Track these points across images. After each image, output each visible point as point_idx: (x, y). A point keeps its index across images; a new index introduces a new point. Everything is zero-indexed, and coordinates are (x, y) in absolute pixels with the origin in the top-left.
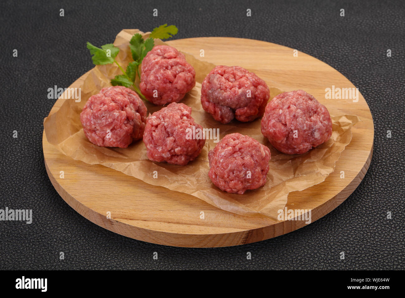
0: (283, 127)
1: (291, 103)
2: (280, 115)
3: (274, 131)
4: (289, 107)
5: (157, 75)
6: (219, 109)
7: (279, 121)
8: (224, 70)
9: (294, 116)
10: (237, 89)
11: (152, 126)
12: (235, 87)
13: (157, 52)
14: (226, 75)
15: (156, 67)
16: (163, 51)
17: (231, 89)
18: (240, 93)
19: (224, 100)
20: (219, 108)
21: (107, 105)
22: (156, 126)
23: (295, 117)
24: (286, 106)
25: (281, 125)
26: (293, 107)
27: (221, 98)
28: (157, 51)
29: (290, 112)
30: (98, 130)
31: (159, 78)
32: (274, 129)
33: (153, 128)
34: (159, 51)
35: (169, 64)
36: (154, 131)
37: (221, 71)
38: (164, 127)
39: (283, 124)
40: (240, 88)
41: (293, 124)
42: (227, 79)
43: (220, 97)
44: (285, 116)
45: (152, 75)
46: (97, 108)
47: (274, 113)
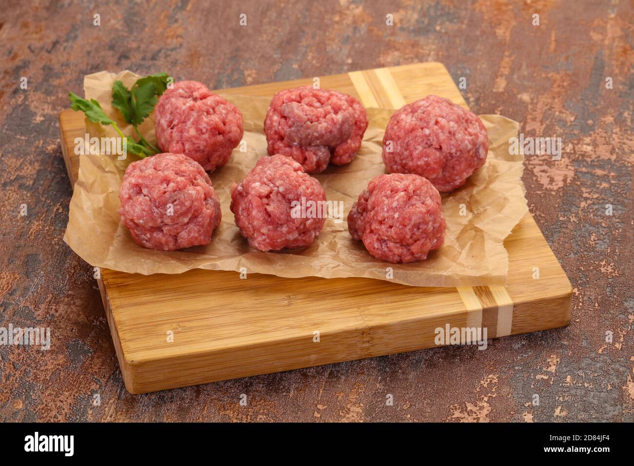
0: (438, 154)
1: (436, 116)
2: (427, 136)
3: (426, 161)
4: (437, 123)
5: (201, 127)
6: (312, 153)
7: (427, 146)
8: (298, 94)
9: (450, 133)
10: (334, 116)
11: (260, 197)
12: (329, 113)
13: (180, 93)
14: (306, 100)
15: (193, 115)
16: (187, 90)
17: (325, 117)
18: (340, 120)
19: (321, 136)
20: (311, 151)
21: (174, 182)
22: (268, 196)
23: (452, 134)
24: (433, 122)
25: (434, 151)
26: (443, 121)
27: (316, 134)
28: (178, 92)
29: (442, 128)
30: (166, 225)
31: (204, 130)
32: (426, 159)
33: (265, 201)
34: (181, 91)
35: (209, 106)
36: (268, 204)
37: (296, 96)
38: (281, 193)
39: (436, 149)
40: (336, 113)
41: (453, 145)
42: (310, 105)
43: (313, 133)
44: (437, 135)
45: (191, 127)
46: (159, 191)
47: (416, 137)
